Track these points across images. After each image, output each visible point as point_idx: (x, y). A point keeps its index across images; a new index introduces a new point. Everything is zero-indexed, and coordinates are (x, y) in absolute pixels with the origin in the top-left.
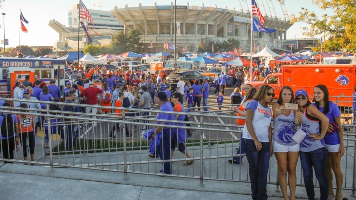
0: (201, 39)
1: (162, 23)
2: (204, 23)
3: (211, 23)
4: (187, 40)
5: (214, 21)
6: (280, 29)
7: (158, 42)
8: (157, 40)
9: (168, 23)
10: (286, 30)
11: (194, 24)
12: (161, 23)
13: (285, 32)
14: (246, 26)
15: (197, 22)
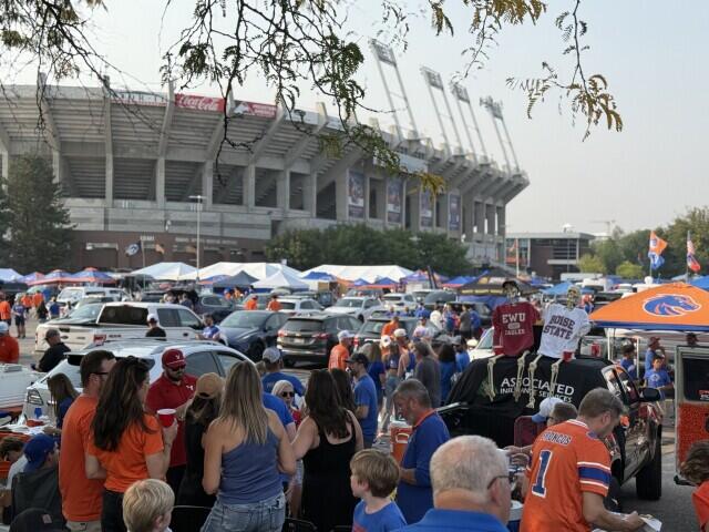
0: (269, 223)
1: (125, 156)
2: (276, 165)
3: (300, 168)
4: (222, 225)
5: (308, 160)
6: (490, 201)
7: (111, 228)
8: (106, 221)
9: (145, 156)
10: (505, 203)
11: (243, 167)
12: (119, 156)
13: (501, 211)
14: (401, 186)
15: (255, 161)
